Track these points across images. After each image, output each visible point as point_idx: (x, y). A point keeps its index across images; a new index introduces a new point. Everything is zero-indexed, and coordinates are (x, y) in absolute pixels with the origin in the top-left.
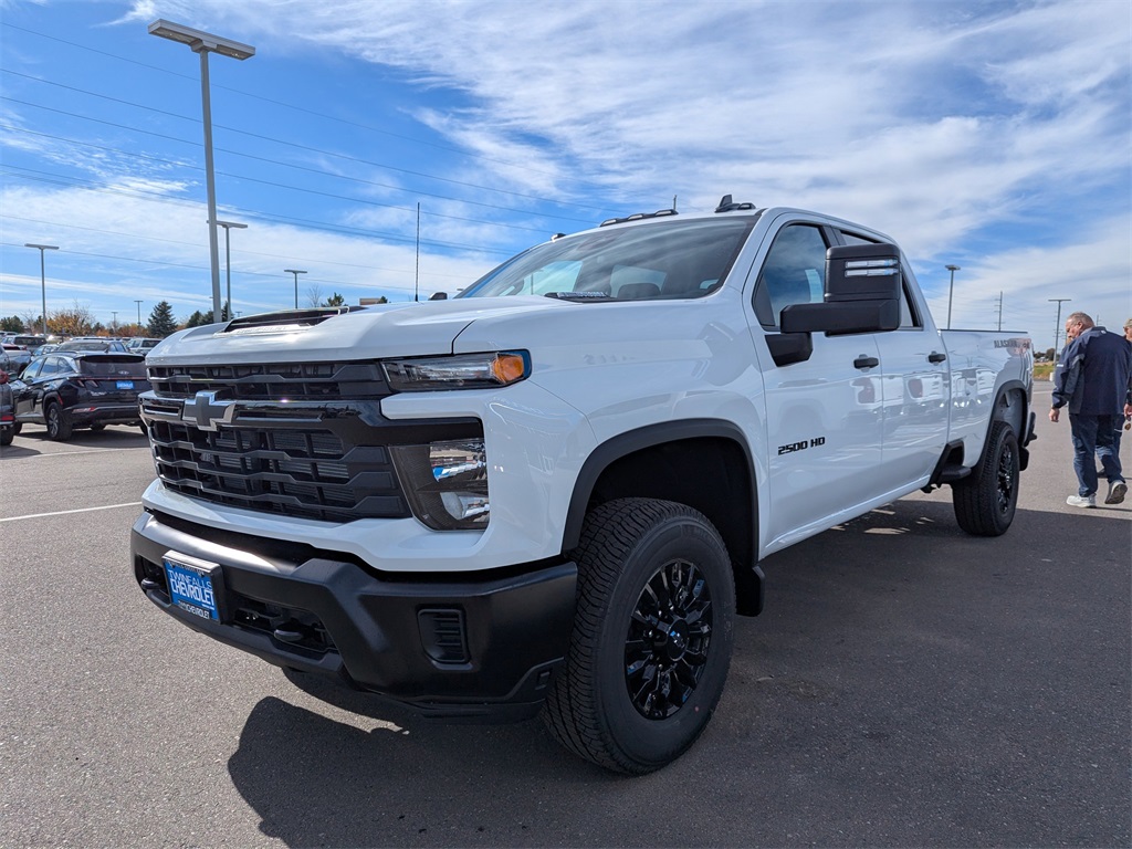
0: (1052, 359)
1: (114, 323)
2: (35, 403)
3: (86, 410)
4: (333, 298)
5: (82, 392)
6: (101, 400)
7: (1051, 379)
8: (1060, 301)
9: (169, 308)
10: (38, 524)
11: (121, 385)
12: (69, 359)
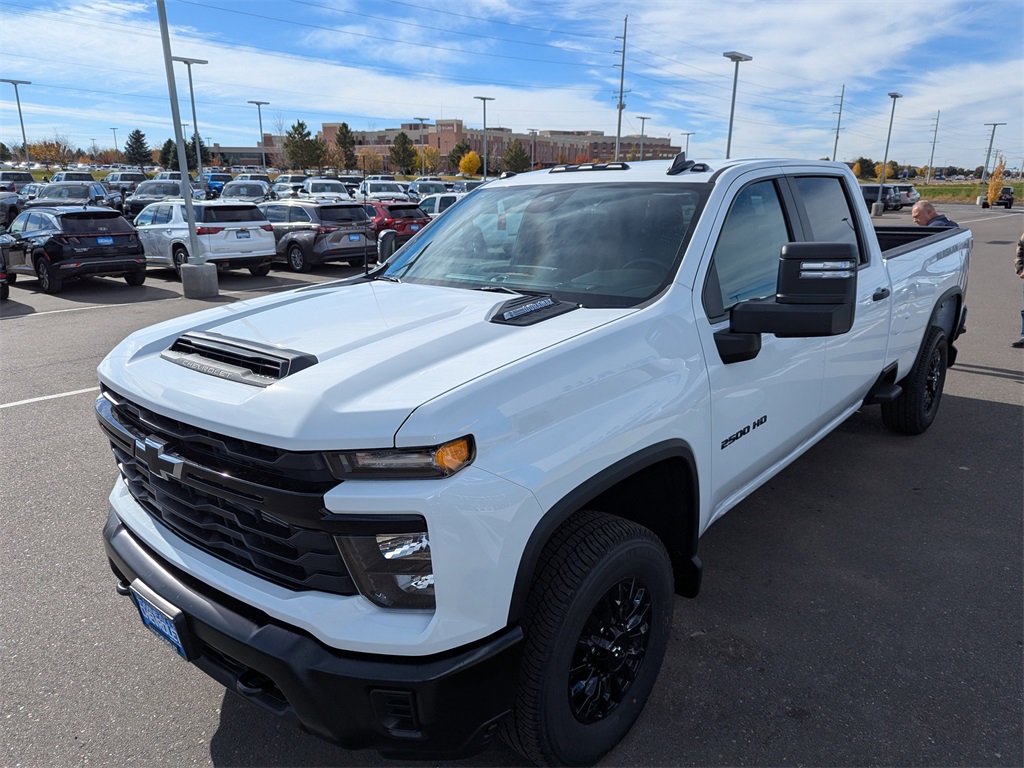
0: (980, 177)
1: (94, 148)
2: (25, 253)
3: (72, 265)
4: (296, 125)
5: (66, 248)
6: (84, 256)
7: (978, 203)
8: (995, 125)
9: (143, 136)
10: (35, 412)
11: (101, 241)
12: (51, 216)
